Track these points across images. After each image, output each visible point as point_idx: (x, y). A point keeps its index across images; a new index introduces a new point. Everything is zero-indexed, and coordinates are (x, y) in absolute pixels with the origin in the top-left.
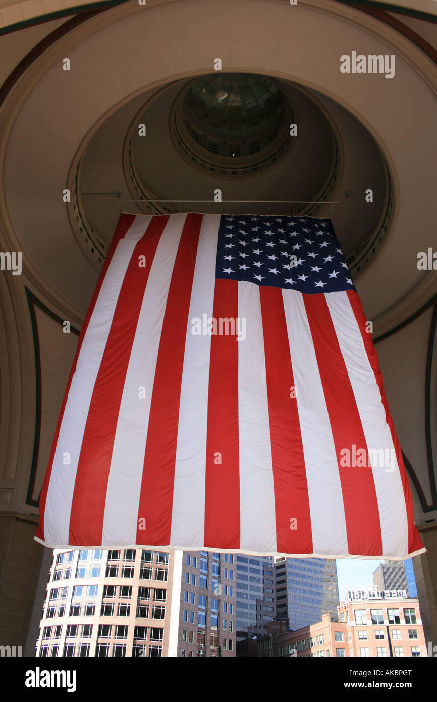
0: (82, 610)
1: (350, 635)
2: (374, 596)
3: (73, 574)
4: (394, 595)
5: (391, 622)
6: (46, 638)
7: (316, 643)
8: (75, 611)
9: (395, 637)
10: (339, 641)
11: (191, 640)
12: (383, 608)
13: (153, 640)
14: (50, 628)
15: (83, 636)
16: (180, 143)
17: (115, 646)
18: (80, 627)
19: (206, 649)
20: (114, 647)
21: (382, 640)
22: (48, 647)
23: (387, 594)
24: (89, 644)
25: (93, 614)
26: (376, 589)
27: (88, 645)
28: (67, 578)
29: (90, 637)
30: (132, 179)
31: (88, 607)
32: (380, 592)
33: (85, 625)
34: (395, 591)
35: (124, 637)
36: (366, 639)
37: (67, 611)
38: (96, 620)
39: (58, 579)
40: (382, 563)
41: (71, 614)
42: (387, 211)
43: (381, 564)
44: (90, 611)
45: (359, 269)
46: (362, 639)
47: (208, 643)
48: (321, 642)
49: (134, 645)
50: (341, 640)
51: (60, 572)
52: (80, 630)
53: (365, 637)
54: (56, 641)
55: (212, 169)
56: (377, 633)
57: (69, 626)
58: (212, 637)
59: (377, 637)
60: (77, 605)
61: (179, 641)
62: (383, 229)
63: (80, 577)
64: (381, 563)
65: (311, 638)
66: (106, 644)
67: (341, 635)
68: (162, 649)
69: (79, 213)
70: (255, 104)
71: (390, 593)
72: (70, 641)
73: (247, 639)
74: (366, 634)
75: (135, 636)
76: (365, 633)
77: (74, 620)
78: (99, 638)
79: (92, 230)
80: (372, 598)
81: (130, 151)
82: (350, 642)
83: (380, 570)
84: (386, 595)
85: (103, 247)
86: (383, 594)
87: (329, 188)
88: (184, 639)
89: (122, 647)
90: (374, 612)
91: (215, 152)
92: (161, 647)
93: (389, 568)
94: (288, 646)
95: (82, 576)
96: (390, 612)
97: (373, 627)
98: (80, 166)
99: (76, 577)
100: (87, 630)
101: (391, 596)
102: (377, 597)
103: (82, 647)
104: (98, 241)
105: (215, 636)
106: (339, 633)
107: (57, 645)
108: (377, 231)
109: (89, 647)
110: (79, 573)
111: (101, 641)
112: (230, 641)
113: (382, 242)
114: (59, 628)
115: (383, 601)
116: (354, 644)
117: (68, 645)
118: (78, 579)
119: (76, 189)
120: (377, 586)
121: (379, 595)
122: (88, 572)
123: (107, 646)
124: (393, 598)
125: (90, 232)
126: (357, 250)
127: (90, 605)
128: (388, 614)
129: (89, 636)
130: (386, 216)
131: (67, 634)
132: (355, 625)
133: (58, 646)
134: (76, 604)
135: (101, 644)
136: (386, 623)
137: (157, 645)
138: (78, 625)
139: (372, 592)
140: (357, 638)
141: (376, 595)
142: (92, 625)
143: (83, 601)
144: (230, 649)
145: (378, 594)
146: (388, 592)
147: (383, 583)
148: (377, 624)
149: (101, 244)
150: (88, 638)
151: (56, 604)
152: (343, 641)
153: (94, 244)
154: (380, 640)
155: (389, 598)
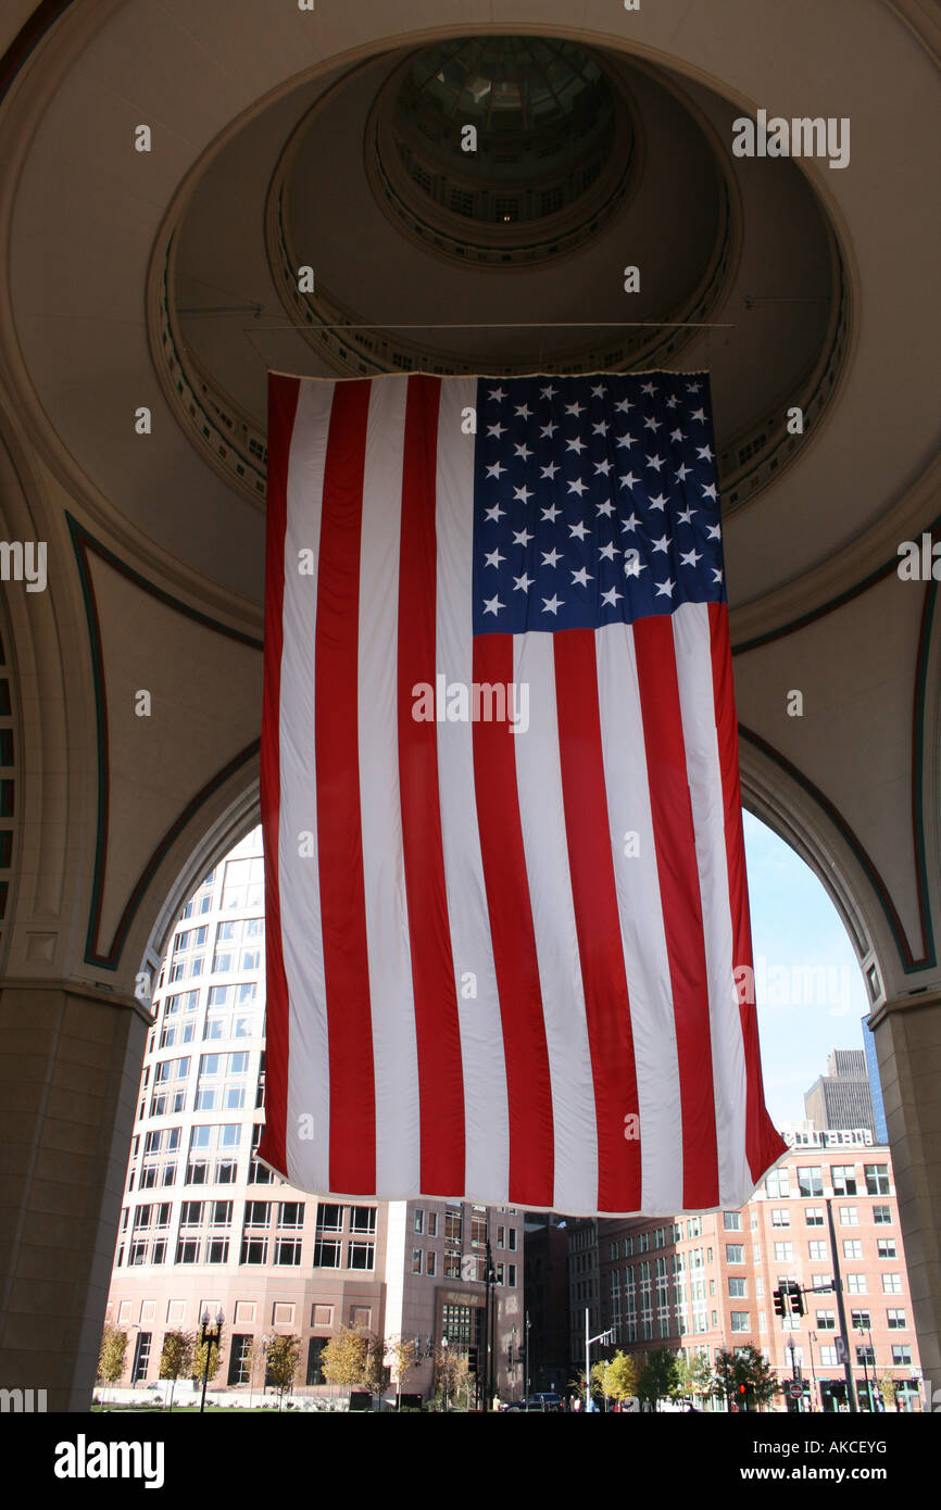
0: (211, 1173)
1: (754, 1217)
2: (806, 1141)
3: (189, 1101)
4: (847, 1139)
5: (838, 1192)
6: (140, 1227)
7: (685, 1234)
8: (197, 1175)
9: (845, 1220)
10: (733, 1230)
11: (432, 1230)
12: (823, 1166)
13: (356, 1231)
14: (147, 1208)
15: (214, 1223)
16: (389, 196)
17: (280, 1242)
18: (208, 1206)
19: (462, 1247)
20: (277, 1245)
21: (819, 1226)
22: (146, 1243)
23: (833, 1136)
24: (228, 1238)
25: (234, 1181)
26: (811, 1127)
27: (225, 1241)
28: (177, 1110)
29: (229, 1226)
30: (287, 275)
31: (222, 1167)
32: (818, 1133)
33: (219, 1202)
34: (849, 1132)
35: (297, 1225)
36: (787, 1224)
37: (180, 1176)
38: (240, 1192)
39: (160, 1112)
40: (824, 1075)
41: (188, 1181)
42: (836, 340)
43: (822, 1078)
44: (226, 1175)
45: (774, 465)
46: (779, 1225)
47: (467, 1235)
48: (697, 1232)
49: (317, 1241)
50: (736, 1227)
51: (163, 1099)
52: (208, 1212)
53: (784, 1221)
54: (161, 1233)
55: (460, 251)
56: (810, 1214)
57: (185, 1204)
58: (475, 1224)
59: (810, 1221)
60: (200, 1164)
61: (408, 1233)
62: (826, 379)
63: (204, 1108)
64: (821, 1076)
65: (677, 1225)
66: (262, 1239)
67: (736, 1219)
68: (375, 1247)
69: (175, 350)
70: (552, 105)
71: (840, 1136)
72: (188, 1232)
73: (547, 1228)
74: (786, 1216)
75: (319, 1222)
76: (786, 1214)
77: (195, 1193)
78: (246, 1226)
79: (204, 388)
80: (803, 1145)
81: (280, 214)
82: (755, 1231)
83: (820, 1090)
84: (831, 1139)
85: (229, 424)
86: (824, 1138)
87: (710, 290)
88: (418, 1227)
89: (292, 1245)
90: (804, 1173)
91: (464, 214)
92: (371, 1244)
93: (837, 1086)
94: (629, 1240)
95: (209, 1105)
96: (837, 1171)
97: (801, 1202)
98: (174, 248)
99: (196, 1108)
100: (222, 1212)
101: (841, 1142)
102: (811, 1143)
103: (214, 1244)
104: (218, 411)
105: (480, 1221)
106: (732, 1215)
107: (163, 1239)
108: (813, 384)
109: (227, 1244)
110: (202, 1100)
111: (252, 1232)
112: (512, 1232)
113: (824, 407)
114: (165, 1208)
115: (823, 1151)
116: (763, 1236)
117: (185, 1241)
118: (200, 1111)
119: (166, 300)
120: (812, 1121)
121: (815, 1140)
122: (220, 1099)
123: (264, 1241)
124: (844, 1144)
125: (200, 393)
126: (771, 422)
127: (226, 1164)
128: (832, 1176)
129: (226, 1223)
130: (833, 350)
131: (183, 1219)
132: (764, 1199)
133: (165, 1242)
134: (198, 1161)
135: (252, 1238)
136: (829, 1193)
137: (362, 1240)
138: (204, 1202)
139: (801, 1132)
140: (768, 1223)
141: (811, 1139)
142: (232, 1203)
143: (211, 1155)
144: (512, 1247)
145: (815, 1136)
146: (834, 1132)
147: (824, 1114)
148: (809, 1195)
149: (223, 417)
150: (223, 1226)
151: (159, 1160)
152: (740, 1230)
153: (208, 419)
154: (815, 1226)
155: (837, 1145)
